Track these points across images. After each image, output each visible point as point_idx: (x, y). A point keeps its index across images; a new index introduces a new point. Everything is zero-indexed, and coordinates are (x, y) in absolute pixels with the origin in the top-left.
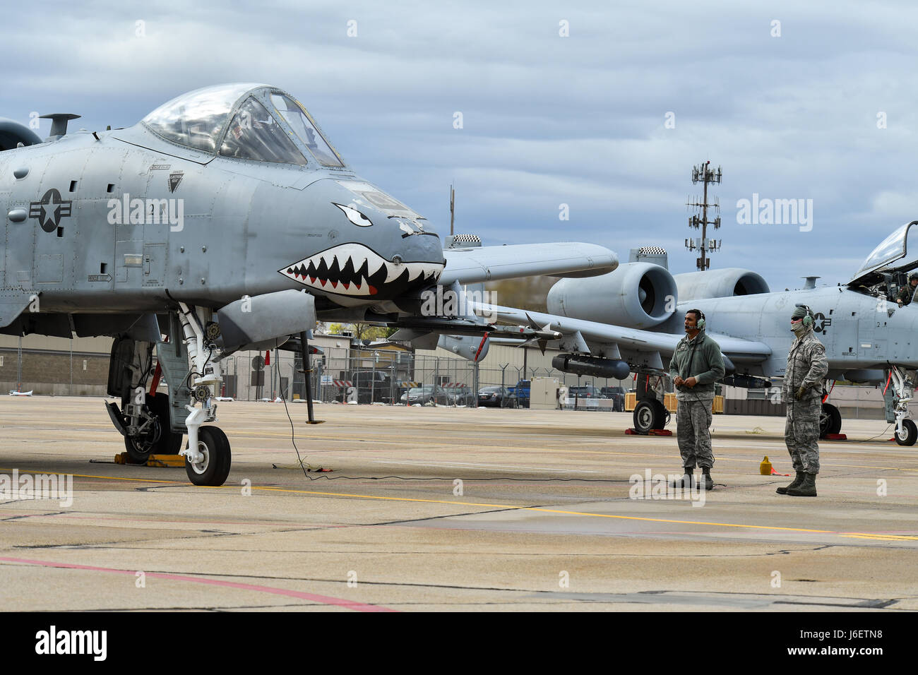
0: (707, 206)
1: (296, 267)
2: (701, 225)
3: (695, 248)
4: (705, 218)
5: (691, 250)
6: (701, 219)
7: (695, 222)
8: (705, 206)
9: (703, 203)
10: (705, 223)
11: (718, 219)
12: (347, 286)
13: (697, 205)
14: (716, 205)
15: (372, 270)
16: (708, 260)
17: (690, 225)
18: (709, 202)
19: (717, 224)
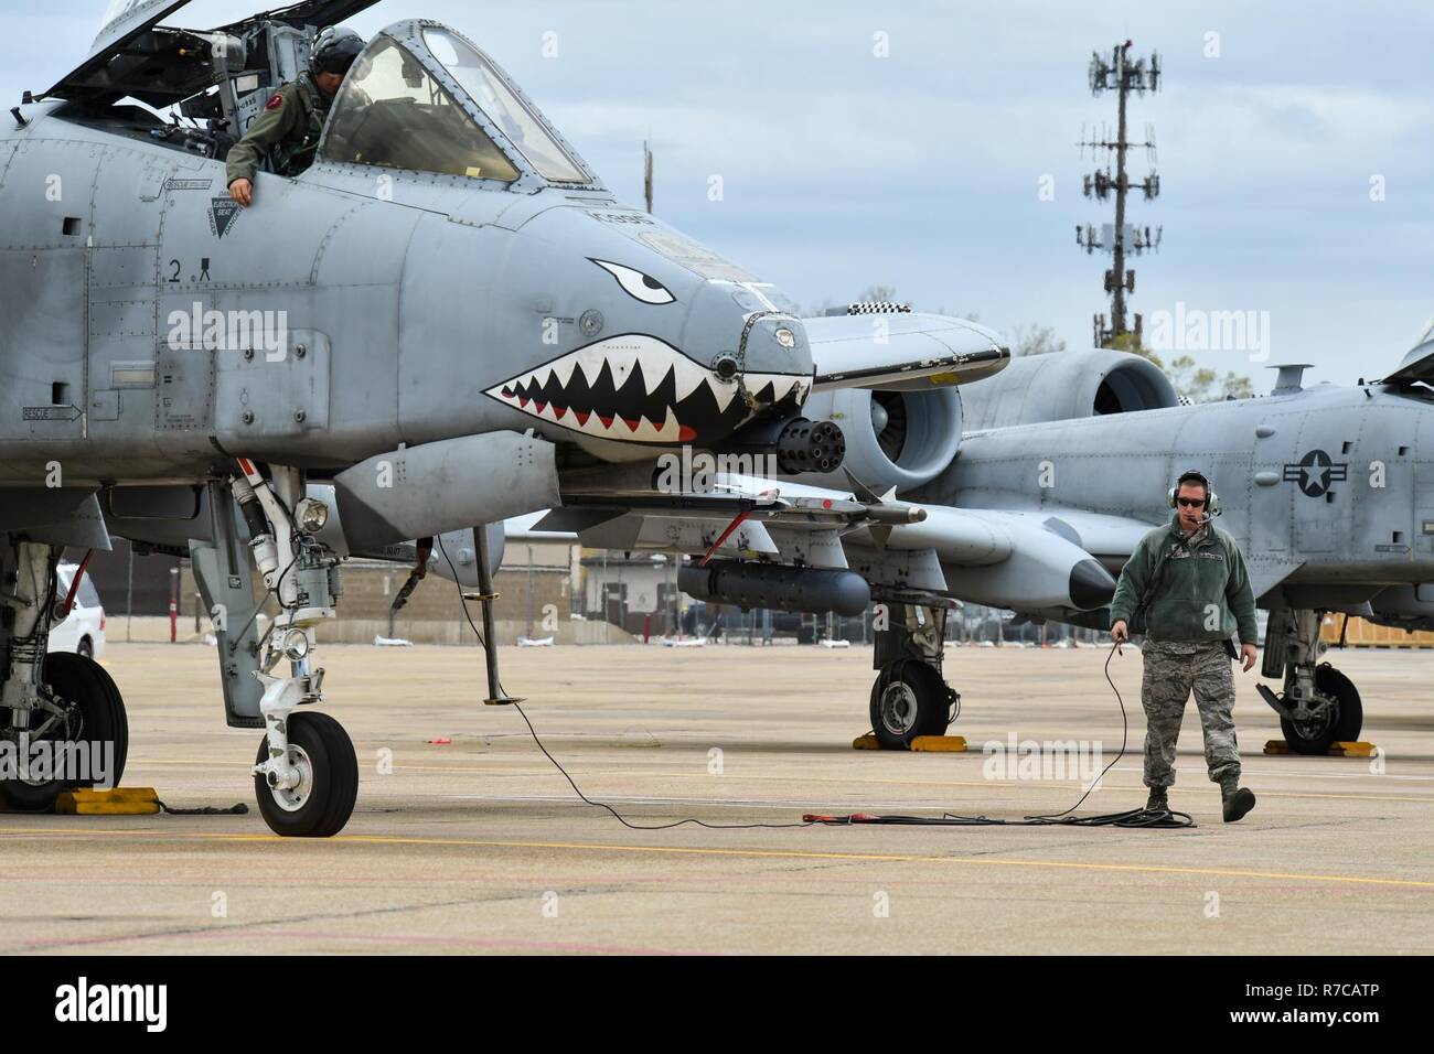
0: (1126, 145)
1: (518, 383)
2: (1113, 193)
3: (1098, 246)
4: (1122, 177)
5: (1090, 251)
6: (1114, 177)
7: (1101, 185)
8: (1122, 146)
9: (1115, 140)
10: (1121, 185)
11: (1152, 176)
12: (633, 422)
13: (1104, 144)
14: (1148, 145)
15: (683, 390)
16: (1131, 274)
17: (1087, 193)
18: (1129, 139)
19: (1151, 188)
